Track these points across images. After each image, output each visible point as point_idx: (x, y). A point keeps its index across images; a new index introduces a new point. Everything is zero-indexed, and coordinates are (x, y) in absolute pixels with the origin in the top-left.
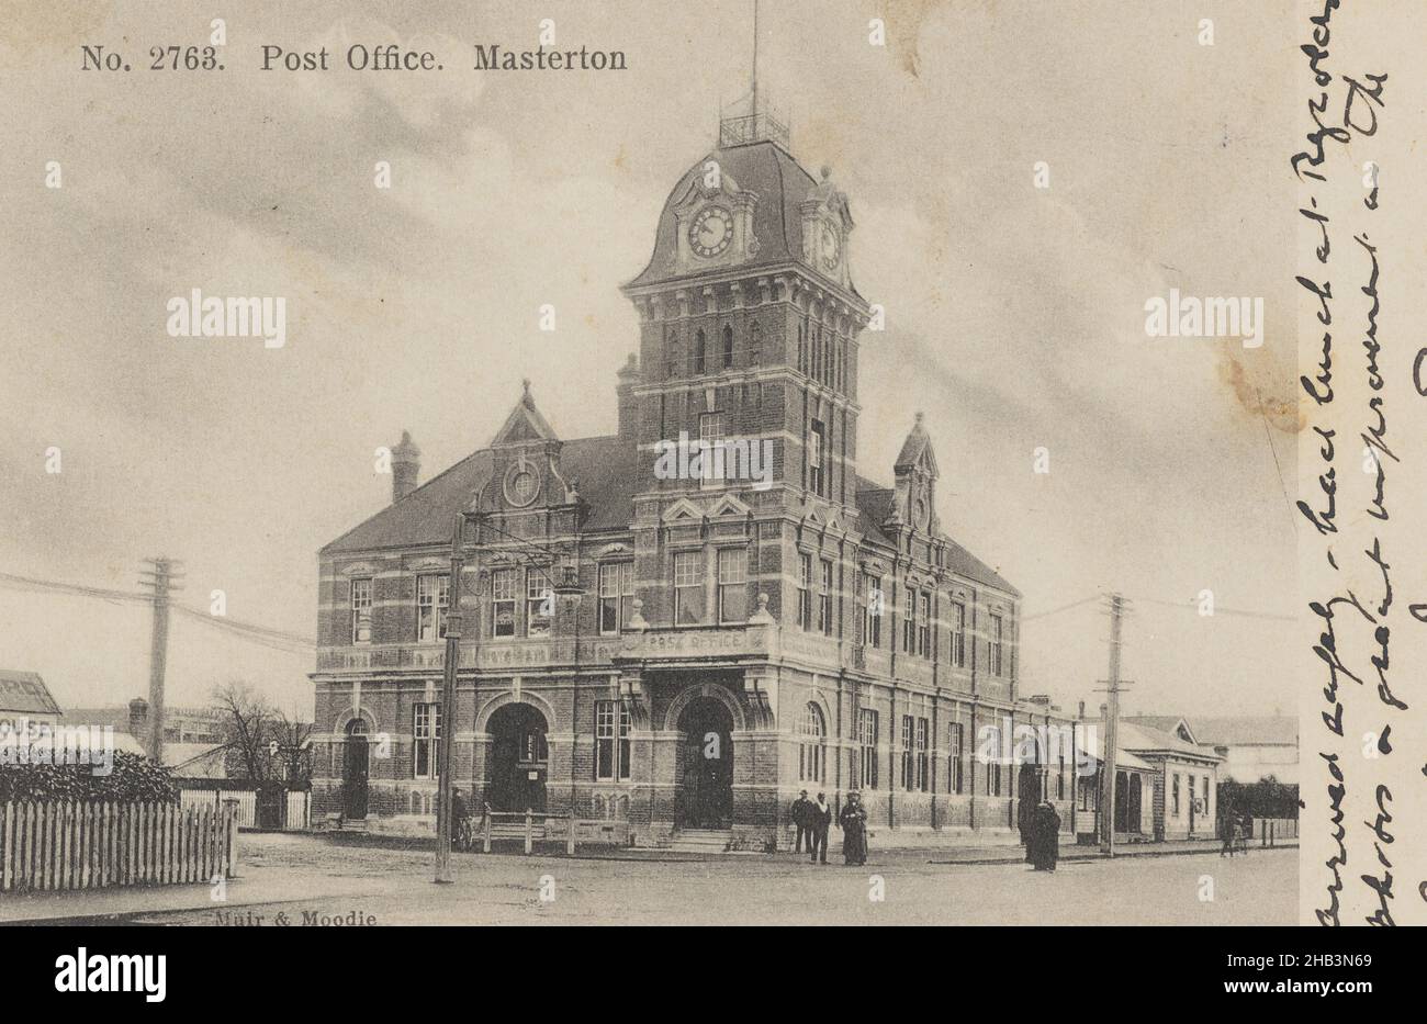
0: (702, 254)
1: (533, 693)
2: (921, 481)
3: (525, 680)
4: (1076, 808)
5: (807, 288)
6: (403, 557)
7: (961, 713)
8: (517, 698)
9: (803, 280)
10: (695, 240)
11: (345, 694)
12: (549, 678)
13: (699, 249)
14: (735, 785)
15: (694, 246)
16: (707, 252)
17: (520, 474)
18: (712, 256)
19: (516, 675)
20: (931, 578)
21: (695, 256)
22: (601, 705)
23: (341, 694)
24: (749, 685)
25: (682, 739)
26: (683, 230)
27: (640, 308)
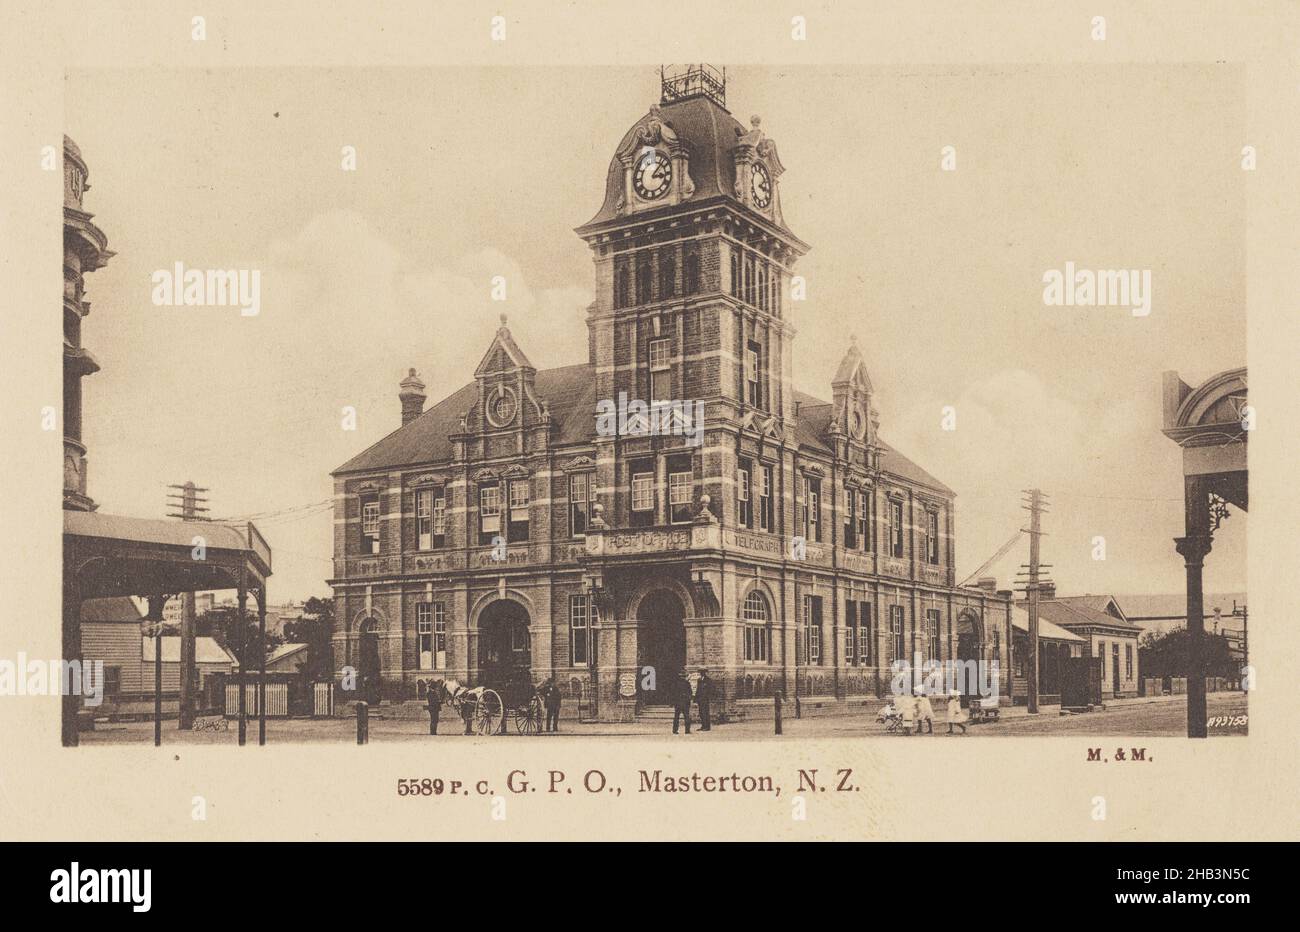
0: (645, 196)
1: (514, 590)
2: (855, 396)
3: (508, 580)
4: (1012, 675)
5: (737, 223)
6: (403, 475)
7: (901, 597)
8: (502, 595)
9: (734, 217)
10: (639, 184)
11: (360, 597)
12: (529, 577)
13: (643, 192)
14: (688, 666)
15: (638, 190)
16: (650, 195)
17: (500, 399)
18: (654, 197)
19: (501, 575)
20: (868, 481)
21: (640, 199)
22: (575, 599)
23: (356, 597)
24: (695, 577)
25: (642, 627)
26: (629, 174)
27: (594, 247)
